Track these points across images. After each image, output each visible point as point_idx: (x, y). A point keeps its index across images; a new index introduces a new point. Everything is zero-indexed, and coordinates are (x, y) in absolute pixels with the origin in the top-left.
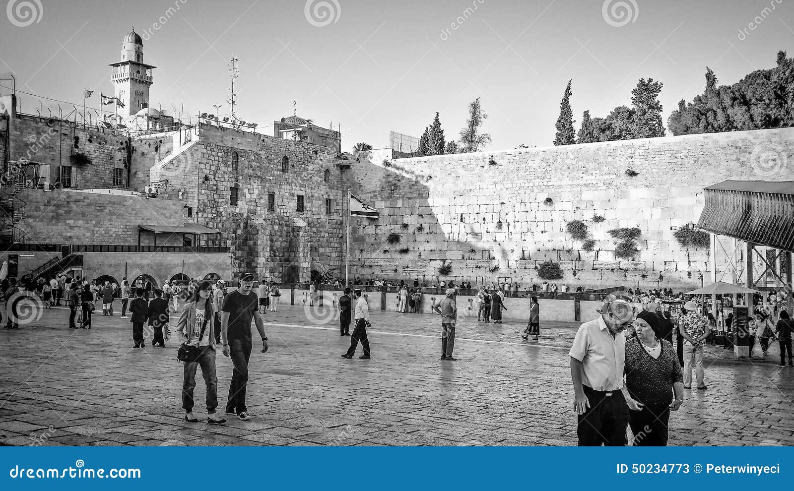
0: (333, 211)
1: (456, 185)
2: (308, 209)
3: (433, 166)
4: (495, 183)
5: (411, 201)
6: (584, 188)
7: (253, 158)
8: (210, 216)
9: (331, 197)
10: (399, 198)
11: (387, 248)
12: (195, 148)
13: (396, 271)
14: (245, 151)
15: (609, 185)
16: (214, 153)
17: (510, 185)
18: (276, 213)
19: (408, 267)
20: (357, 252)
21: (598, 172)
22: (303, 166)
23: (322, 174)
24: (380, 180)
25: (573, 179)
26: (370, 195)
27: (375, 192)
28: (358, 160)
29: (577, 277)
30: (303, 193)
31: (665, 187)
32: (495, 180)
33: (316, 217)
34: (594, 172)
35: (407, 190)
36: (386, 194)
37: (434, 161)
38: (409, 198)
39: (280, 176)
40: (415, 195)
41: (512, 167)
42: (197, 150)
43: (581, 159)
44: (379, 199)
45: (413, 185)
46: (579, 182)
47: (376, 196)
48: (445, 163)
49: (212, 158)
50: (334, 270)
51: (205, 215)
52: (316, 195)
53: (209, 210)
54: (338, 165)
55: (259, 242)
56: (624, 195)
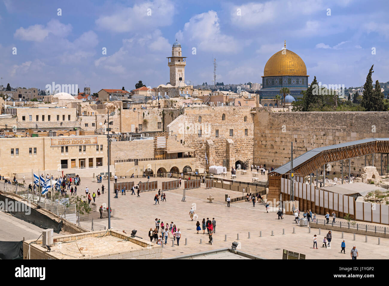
0: (248, 134)
1: (294, 126)
2: (235, 134)
3: (286, 116)
4: (307, 126)
5: (278, 131)
6: (336, 131)
7: (208, 117)
8: (190, 142)
9: (248, 128)
10: (274, 129)
11: (270, 151)
12: (183, 117)
13: (273, 161)
14: (205, 115)
15: (344, 130)
16: (191, 118)
17: (312, 127)
18: (219, 138)
19: (277, 160)
20: (259, 152)
21: (341, 124)
22: (233, 116)
23: (243, 118)
24: (267, 121)
25: (333, 126)
26: (264, 127)
27: (265, 126)
28: (259, 111)
29: (333, 168)
30: (233, 128)
31: (362, 133)
32: (307, 124)
33: (239, 137)
34: (340, 124)
35: (277, 126)
36: (269, 127)
37: (286, 114)
38: (278, 130)
39: (221, 122)
40: (279, 129)
41: (313, 119)
42: (183, 118)
43: (336, 118)
44: (267, 129)
45: (279, 124)
46: (335, 128)
47: (266, 128)
48: (290, 115)
49: (190, 120)
50: (250, 159)
51: (188, 142)
52: (239, 128)
53: (189, 140)
54: (251, 114)
55: (210, 151)
56: (349, 135)
